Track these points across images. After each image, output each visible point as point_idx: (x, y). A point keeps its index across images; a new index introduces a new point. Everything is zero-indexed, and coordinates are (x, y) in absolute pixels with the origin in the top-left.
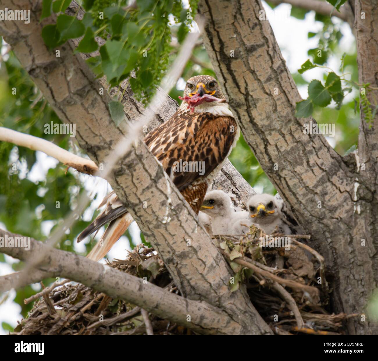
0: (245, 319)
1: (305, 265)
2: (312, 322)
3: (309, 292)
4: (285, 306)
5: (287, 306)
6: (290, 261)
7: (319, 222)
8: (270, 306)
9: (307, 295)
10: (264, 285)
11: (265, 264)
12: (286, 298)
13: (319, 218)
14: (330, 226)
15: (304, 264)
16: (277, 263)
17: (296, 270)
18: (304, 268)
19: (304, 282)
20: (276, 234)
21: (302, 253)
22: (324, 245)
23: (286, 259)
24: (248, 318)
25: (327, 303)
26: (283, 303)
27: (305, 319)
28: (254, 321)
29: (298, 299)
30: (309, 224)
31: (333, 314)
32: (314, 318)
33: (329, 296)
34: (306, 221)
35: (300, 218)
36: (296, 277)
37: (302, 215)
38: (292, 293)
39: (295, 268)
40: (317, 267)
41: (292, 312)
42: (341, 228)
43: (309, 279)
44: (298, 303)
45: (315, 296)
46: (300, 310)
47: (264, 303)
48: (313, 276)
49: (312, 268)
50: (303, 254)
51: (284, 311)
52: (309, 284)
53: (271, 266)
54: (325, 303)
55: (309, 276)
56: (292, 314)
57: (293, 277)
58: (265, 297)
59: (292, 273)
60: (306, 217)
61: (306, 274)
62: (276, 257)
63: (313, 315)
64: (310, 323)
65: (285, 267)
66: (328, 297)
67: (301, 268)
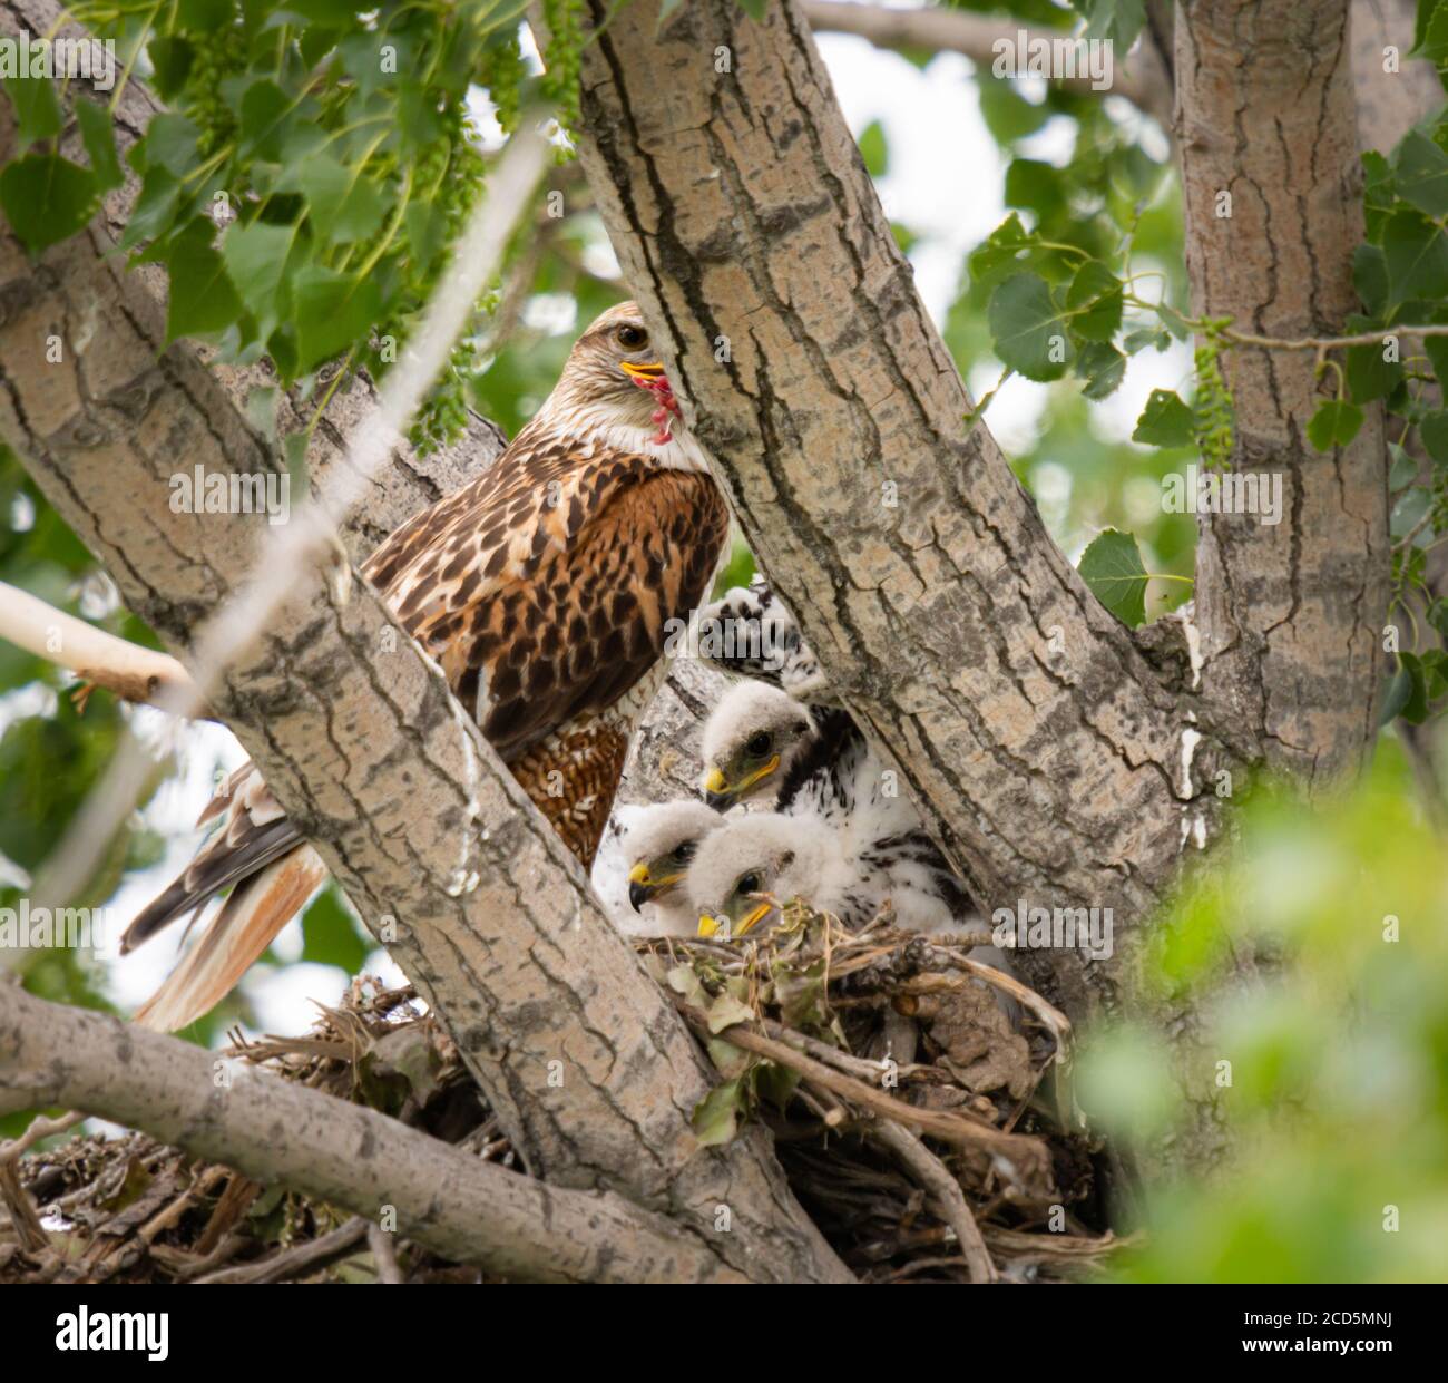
0: (771, 1259)
1: (995, 1048)
2: (1028, 1268)
3: (1011, 1158)
4: (924, 1205)
5: (932, 1205)
6: (939, 1035)
7: (1050, 884)
8: (866, 1207)
9: (1004, 1167)
10: (839, 1125)
11: (841, 1048)
12: (926, 1176)
13: (1049, 867)
14: (1092, 895)
15: (993, 1043)
16: (889, 1043)
17: (962, 1067)
18: (994, 1059)
19: (994, 1114)
20: (883, 933)
21: (984, 1003)
22: (1071, 970)
23: (923, 1025)
24: (780, 1253)
25: (1085, 1194)
26: (916, 1193)
27: (1000, 1256)
28: (805, 1267)
29: (972, 1179)
30: (1012, 892)
31: (1110, 1234)
32: (1036, 1250)
33: (1090, 1166)
34: (1000, 879)
35: (977, 869)
36: (962, 1094)
37: (983, 856)
38: (948, 1157)
39: (959, 1061)
40: (1044, 1054)
41: (948, 1229)
42: (1133, 904)
43: (1014, 1102)
44: (973, 1196)
45: (1036, 1170)
46: (978, 1223)
47: (844, 1196)
48: (1029, 1088)
49: (1025, 1057)
50: (990, 1005)
51: (919, 1226)
52: (1013, 1122)
53: (866, 1056)
54: (1078, 1191)
55: (1012, 1090)
56: (950, 1237)
57: (951, 1093)
58: (844, 1171)
59: (948, 1079)
60: (998, 863)
61: (1001, 1082)
62: (887, 1018)
63: (1033, 1241)
64: (1021, 1269)
65: (921, 1056)
66: (1087, 1171)
67: (982, 1058)
